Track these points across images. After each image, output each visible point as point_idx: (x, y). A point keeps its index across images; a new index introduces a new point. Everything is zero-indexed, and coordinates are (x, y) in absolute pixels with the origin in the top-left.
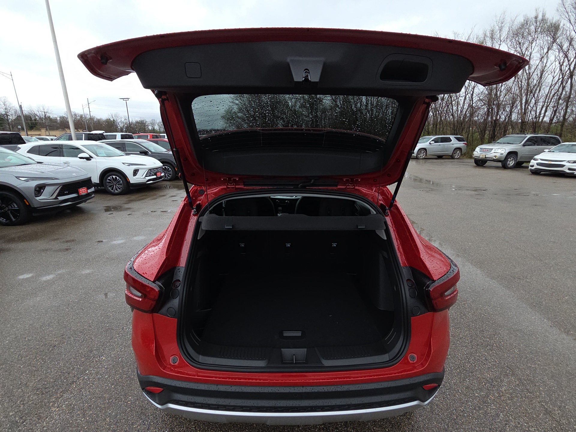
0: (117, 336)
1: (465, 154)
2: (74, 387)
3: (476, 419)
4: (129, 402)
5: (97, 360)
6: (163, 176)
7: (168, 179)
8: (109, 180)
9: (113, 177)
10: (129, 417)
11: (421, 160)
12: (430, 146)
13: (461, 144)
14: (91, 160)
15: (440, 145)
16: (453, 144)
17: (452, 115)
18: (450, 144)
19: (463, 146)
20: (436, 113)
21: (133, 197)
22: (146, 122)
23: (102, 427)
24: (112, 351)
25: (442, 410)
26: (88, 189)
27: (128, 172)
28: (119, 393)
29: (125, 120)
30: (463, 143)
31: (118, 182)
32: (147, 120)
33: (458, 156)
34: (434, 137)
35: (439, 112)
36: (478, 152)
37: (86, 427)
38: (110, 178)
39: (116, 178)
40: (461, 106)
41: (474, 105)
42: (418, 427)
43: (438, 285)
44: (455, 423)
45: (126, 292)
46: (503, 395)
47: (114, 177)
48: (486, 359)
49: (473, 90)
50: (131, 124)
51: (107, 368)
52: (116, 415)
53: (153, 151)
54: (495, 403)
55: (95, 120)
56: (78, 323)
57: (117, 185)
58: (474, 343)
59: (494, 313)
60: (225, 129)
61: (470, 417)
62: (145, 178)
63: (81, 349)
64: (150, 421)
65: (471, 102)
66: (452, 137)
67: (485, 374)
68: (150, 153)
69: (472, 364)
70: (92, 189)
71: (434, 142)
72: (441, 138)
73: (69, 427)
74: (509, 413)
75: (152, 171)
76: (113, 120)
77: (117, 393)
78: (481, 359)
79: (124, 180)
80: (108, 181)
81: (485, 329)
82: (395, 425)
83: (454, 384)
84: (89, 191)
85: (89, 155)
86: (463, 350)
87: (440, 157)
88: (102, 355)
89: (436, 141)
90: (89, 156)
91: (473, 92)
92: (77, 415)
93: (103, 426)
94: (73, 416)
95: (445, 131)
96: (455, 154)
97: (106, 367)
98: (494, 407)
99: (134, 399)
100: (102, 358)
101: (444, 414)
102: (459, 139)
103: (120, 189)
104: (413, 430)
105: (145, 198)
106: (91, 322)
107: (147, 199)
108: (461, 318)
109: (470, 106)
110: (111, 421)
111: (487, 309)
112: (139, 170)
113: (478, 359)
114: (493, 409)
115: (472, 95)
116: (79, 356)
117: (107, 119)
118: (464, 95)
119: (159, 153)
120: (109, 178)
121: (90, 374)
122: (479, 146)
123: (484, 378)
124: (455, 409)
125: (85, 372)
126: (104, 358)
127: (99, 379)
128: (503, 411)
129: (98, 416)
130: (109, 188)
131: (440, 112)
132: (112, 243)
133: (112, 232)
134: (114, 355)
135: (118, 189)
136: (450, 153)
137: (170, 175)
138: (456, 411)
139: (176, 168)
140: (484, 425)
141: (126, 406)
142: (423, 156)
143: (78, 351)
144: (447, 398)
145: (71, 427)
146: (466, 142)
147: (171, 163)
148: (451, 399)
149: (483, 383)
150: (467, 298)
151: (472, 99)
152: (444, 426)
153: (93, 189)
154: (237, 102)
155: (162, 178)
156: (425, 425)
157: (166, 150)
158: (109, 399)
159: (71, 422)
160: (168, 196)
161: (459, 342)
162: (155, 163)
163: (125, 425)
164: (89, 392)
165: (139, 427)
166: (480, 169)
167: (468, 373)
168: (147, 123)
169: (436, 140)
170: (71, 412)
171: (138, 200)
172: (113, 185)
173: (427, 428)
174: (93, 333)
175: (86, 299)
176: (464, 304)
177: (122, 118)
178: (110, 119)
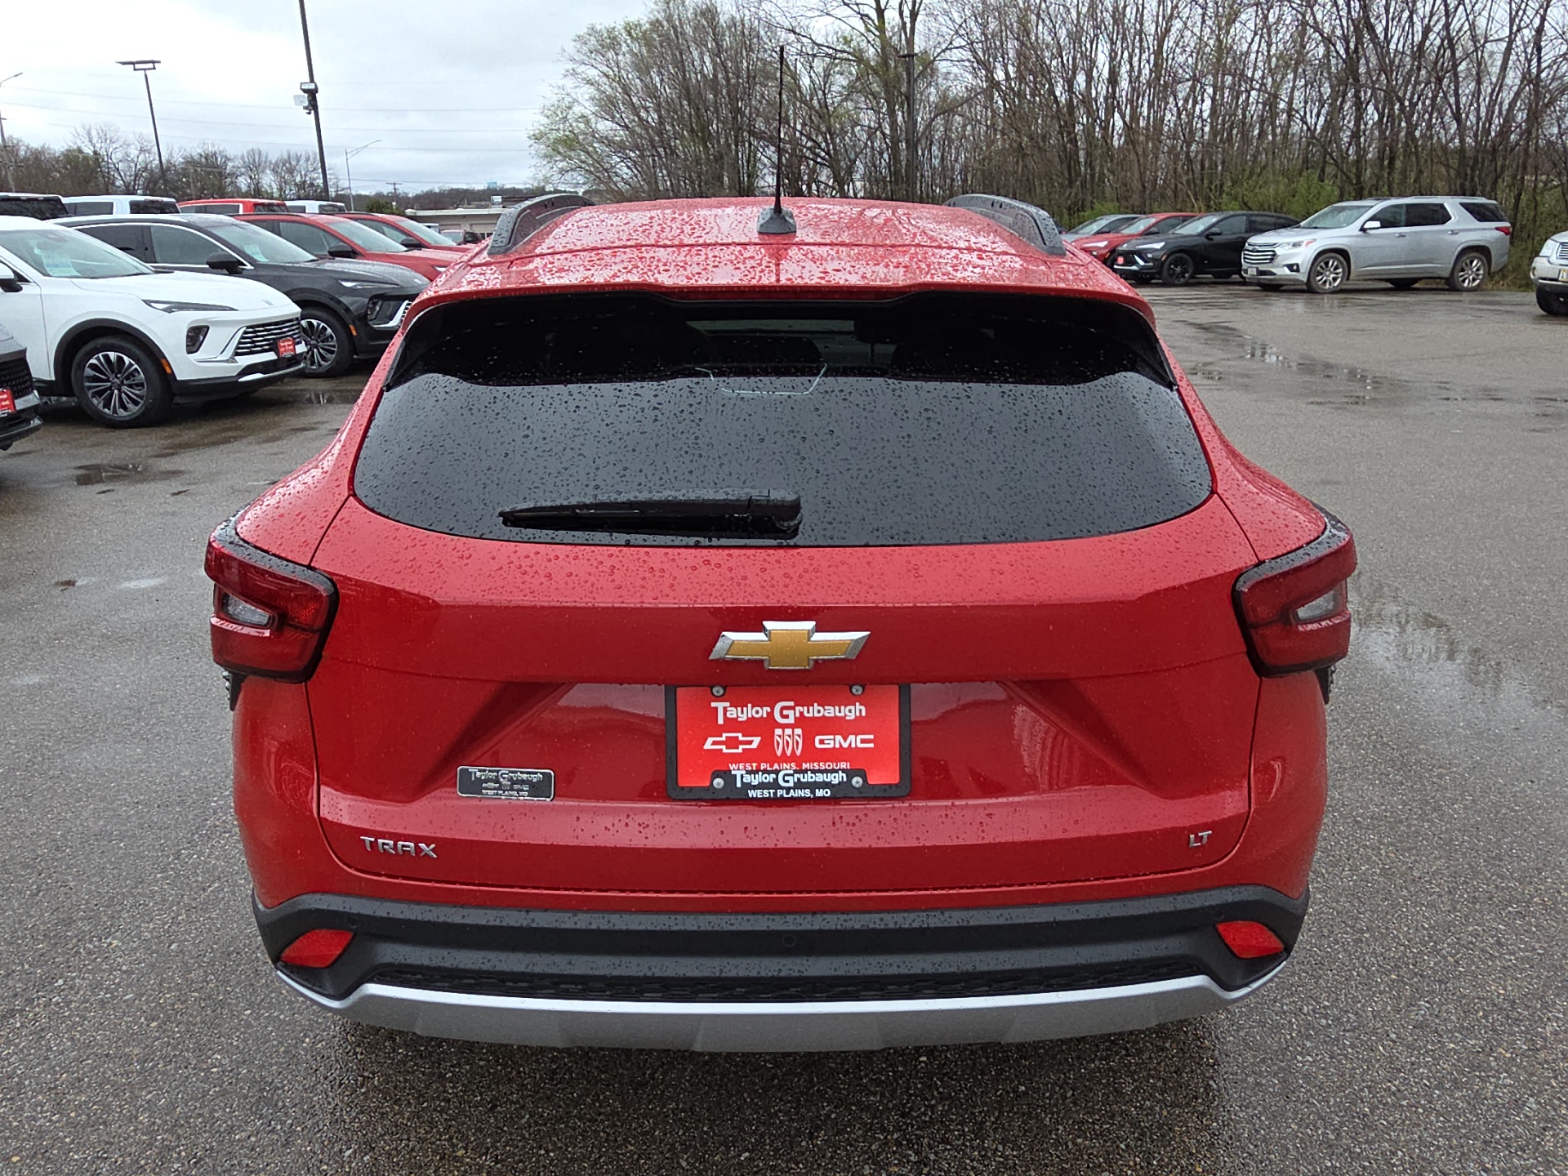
0: (159, 876)
1: (1502, 272)
2: (18, 1025)
3: (1439, 1114)
4: (214, 1070)
5: (91, 947)
6: (302, 354)
7: (321, 370)
8: (93, 367)
9: (107, 358)
10: (216, 1111)
11: (1326, 296)
12: (1365, 241)
13: (1487, 233)
14: (21, 289)
15: (1402, 236)
16: (1454, 233)
17: (1457, 117)
18: (1445, 232)
19: (1497, 240)
20: (1391, 109)
21: (190, 434)
22: (228, 159)
23: (125, 1139)
24: (143, 922)
25: (1321, 1088)
26: (18, 393)
27: (168, 335)
28: (178, 1044)
29: (142, 151)
30: (1497, 229)
31: (127, 378)
32: (230, 153)
33: (1474, 280)
34: (1379, 206)
35: (1402, 104)
36: (1553, 259)
37: (68, 1140)
38: (98, 359)
39: (120, 360)
40: (1494, 80)
41: (1543, 75)
42: (1231, 1138)
43: (1270, 574)
44: (1365, 1126)
45: (214, 621)
46: (1545, 1047)
47: (112, 355)
48: (1499, 943)
49: (1542, 11)
50: (168, 169)
51: (129, 973)
52: (172, 1106)
53: (261, 259)
54: (1514, 1069)
55: (22, 153)
56: (13, 839)
57: (124, 388)
58: (1461, 896)
59: (1548, 803)
60: (544, 187)
61: (1421, 1111)
62: (232, 360)
63: (32, 917)
64: (290, 1121)
65: (1534, 62)
66: (1451, 204)
67: (1490, 986)
68: (249, 267)
69: (1445, 958)
70: (30, 397)
71: (1377, 224)
72: (1408, 206)
73: (9, 1138)
74: (1559, 1099)
75: (257, 335)
76: (95, 153)
77: (169, 1043)
78: (1482, 942)
79: (151, 369)
80: (89, 372)
81: (1506, 852)
82: (1150, 1131)
83: (1374, 1017)
84: (21, 404)
85: (14, 272)
86: (1419, 917)
87: (1402, 285)
88: (109, 934)
89: (1387, 220)
90: (11, 275)
91: (1543, 19)
92: (37, 1106)
93: (129, 1136)
94: (21, 1109)
95: (1425, 180)
96: (1463, 270)
97: (124, 968)
98: (1508, 1081)
99: (231, 1061)
100: (111, 944)
101: (1328, 1102)
102: (1480, 213)
103: (136, 403)
104: (1213, 1144)
105: (236, 438)
106: (62, 836)
107: (245, 441)
108: (1421, 818)
109: (1530, 79)
110: (154, 1123)
111: (1523, 791)
112: (208, 328)
113: (1472, 943)
114: (1505, 1086)
115: (1540, 30)
116: (25, 937)
117: (68, 151)
118: (1507, 33)
119: (284, 268)
120: (92, 361)
121: (71, 988)
122: (1556, 237)
123: (1484, 999)
124: (1369, 1087)
125: (51, 983)
126: (115, 942)
127: (102, 1003)
128: (1540, 1092)
129: (107, 1108)
130: (95, 401)
131: (1407, 103)
132: (118, 587)
133: (115, 551)
134: (151, 932)
135: (130, 406)
136: (1443, 266)
137: (329, 356)
138: (1370, 1092)
139: (352, 327)
140: (1464, 1131)
141: (205, 1080)
142: (1335, 279)
143: (20, 922)
144: (1346, 1056)
145: (16, 1137)
146: (1507, 224)
147: (332, 304)
148: (1358, 1058)
149: (1477, 1012)
150: (1455, 758)
151: (1539, 49)
152: (1324, 1134)
153: (33, 399)
154: (593, 73)
155: (298, 363)
156: (1256, 1131)
157: (313, 258)
158: (145, 1061)
159: (15, 1124)
160: (324, 428)
161: (1405, 893)
162: (268, 303)
163: (205, 1132)
164: (72, 1039)
165: (253, 1139)
166: (1558, 327)
167: (1428, 985)
168: (230, 164)
169: (1388, 216)
170: (12, 1099)
171: (207, 445)
172: (110, 388)
173: (1264, 1140)
174: (69, 867)
175: (34, 764)
176: (1441, 776)
177: (129, 145)
178: (80, 151)
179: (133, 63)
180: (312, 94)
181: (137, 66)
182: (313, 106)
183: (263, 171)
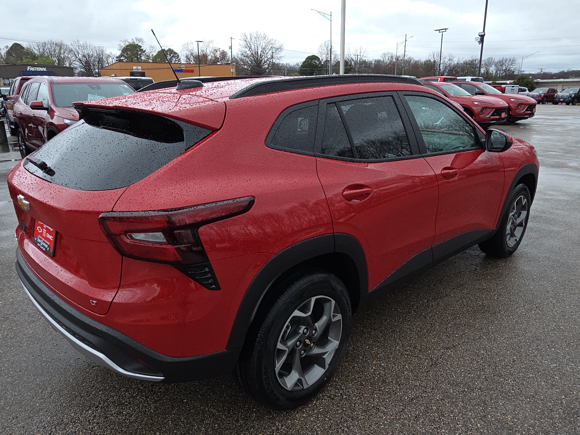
76: (434, 61)
177: (445, 58)
178: (430, 61)
179: (439, 30)
180: (482, 37)
181: (440, 31)
182: (482, 41)
183: (491, 66)
